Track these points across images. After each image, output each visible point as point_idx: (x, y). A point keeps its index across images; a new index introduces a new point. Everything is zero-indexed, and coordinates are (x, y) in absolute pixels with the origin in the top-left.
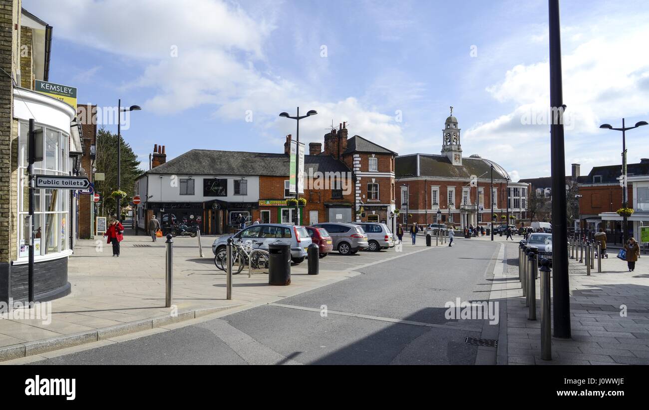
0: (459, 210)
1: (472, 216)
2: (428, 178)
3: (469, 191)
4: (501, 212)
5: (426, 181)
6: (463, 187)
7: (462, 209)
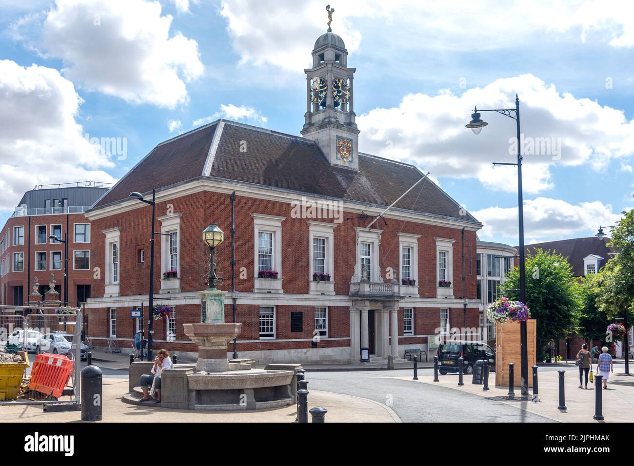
0: (346, 298)
1: (386, 317)
2: (243, 190)
3: (377, 243)
4: (462, 306)
5: (233, 197)
6: (358, 229)
7: (356, 294)
